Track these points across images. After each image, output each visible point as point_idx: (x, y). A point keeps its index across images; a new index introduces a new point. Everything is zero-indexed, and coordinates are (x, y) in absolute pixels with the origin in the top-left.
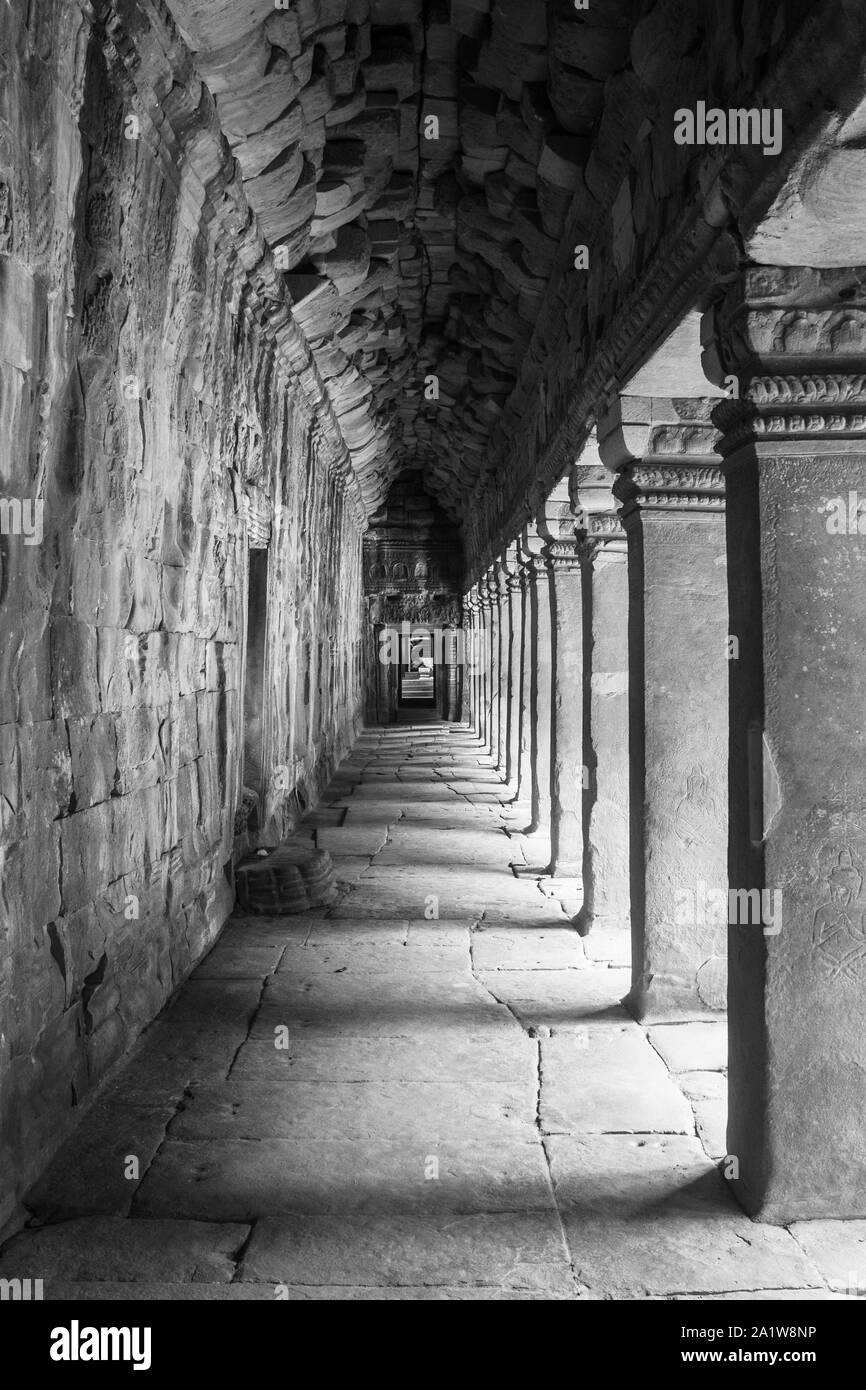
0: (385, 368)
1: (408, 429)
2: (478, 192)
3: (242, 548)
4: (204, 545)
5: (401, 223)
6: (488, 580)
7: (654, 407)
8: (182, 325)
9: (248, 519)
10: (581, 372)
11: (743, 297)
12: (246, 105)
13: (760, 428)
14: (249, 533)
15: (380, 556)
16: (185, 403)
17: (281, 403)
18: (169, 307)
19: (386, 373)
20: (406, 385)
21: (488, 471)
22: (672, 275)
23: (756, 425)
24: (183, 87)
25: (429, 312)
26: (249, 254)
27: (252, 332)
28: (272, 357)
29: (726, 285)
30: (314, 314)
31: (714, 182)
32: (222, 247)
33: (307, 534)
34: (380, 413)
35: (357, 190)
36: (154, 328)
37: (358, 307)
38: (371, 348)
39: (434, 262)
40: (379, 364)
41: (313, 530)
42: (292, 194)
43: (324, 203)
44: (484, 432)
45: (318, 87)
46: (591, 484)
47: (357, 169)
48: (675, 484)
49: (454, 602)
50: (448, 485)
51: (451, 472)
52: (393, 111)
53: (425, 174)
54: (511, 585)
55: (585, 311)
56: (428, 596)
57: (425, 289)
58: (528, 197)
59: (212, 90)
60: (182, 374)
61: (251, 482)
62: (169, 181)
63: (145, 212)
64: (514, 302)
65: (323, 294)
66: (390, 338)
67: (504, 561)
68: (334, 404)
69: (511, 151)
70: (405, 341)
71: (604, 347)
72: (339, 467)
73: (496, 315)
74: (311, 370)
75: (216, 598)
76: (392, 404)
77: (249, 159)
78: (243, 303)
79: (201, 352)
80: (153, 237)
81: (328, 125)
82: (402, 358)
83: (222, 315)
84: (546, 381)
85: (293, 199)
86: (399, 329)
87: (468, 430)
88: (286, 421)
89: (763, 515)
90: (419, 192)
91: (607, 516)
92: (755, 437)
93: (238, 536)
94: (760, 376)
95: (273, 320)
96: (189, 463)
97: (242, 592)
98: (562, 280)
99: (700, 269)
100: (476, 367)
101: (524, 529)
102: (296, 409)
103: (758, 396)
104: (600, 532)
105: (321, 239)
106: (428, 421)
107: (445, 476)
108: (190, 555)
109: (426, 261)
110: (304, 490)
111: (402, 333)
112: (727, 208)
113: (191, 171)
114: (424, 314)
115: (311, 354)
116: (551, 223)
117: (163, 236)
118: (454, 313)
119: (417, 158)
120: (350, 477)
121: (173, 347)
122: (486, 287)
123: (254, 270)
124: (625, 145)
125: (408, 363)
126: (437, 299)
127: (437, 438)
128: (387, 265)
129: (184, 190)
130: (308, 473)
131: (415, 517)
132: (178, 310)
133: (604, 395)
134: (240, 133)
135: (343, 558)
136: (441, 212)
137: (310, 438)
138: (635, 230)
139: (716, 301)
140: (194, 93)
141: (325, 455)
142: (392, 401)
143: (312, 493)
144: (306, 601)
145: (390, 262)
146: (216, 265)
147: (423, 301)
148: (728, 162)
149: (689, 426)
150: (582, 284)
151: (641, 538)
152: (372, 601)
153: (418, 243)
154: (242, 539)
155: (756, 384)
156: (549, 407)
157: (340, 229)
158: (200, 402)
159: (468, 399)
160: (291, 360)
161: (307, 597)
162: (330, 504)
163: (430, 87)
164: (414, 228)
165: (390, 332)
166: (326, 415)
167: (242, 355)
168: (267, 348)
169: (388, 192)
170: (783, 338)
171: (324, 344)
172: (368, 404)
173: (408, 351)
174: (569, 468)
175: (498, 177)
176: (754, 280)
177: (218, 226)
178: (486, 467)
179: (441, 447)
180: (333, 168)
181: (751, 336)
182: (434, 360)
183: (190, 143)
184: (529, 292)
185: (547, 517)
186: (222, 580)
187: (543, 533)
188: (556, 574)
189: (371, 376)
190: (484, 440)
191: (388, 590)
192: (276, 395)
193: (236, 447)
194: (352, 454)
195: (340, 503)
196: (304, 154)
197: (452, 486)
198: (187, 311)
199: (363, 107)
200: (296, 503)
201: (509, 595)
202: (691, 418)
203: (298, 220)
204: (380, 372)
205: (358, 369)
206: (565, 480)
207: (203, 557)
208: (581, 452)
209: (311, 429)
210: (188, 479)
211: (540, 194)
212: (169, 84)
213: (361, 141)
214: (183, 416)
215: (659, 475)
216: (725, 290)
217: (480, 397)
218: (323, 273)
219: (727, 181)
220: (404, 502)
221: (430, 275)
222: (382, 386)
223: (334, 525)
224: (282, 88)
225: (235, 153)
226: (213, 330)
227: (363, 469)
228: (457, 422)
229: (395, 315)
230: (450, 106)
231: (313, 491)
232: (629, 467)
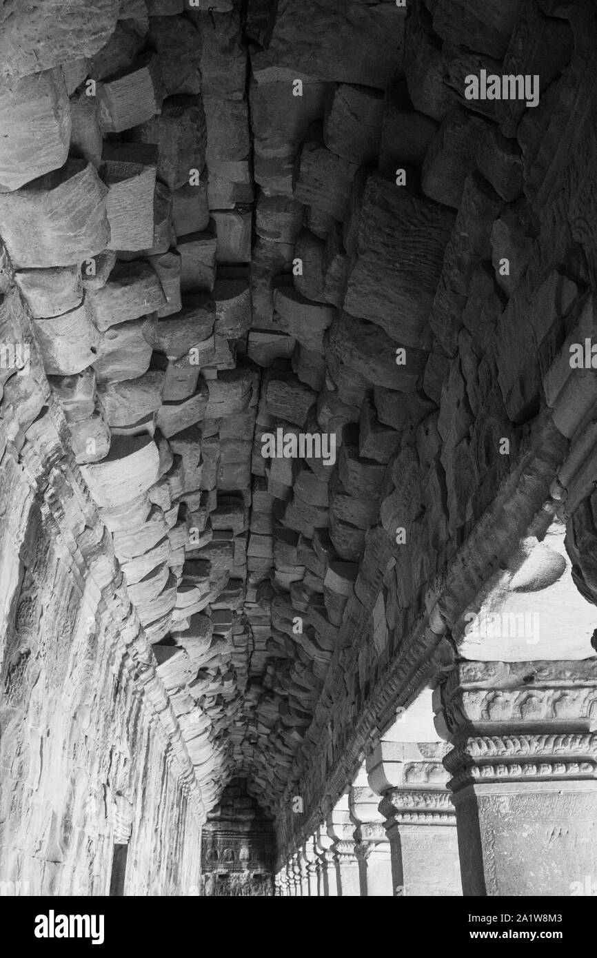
0: (221, 707)
1: (237, 749)
2: (285, 594)
3: (108, 845)
4: (80, 843)
5: (234, 612)
6: (293, 865)
7: (405, 749)
8: (77, 683)
9: (115, 822)
10: (355, 720)
11: (459, 682)
12: (133, 540)
13: (476, 774)
14: (115, 833)
15: (214, 843)
16: (74, 738)
17: (145, 734)
18: (69, 671)
19: (222, 710)
20: (237, 719)
21: (293, 782)
22: (412, 663)
23: (473, 772)
24: (92, 529)
25: (253, 669)
26: (129, 633)
27: (127, 685)
28: (141, 702)
29: (448, 672)
30: (172, 671)
31: (434, 607)
32: (110, 629)
33: (159, 830)
34: (217, 738)
35: (204, 591)
36: (57, 686)
37: (202, 666)
38: (212, 694)
39: (257, 636)
40: (217, 704)
41: (164, 826)
42: (160, 594)
43: (182, 599)
44: (291, 754)
45: (180, 529)
46: (364, 801)
47: (205, 578)
48: (422, 806)
49: (269, 881)
50: (265, 790)
51: (267, 780)
52: (230, 542)
53: (251, 581)
54: (309, 871)
55: (357, 678)
56: (249, 875)
57: (250, 654)
58: (318, 598)
59: (110, 530)
60: (74, 717)
61: (119, 794)
62: (77, 588)
63: (58, 608)
64: (310, 666)
65: (179, 659)
66: (225, 686)
67: (304, 852)
68: (184, 733)
69: (307, 569)
70: (236, 689)
71: (369, 705)
72: (185, 778)
73: (298, 673)
74: (168, 710)
75: (85, 885)
76: (226, 732)
77: (133, 572)
78: (122, 665)
79: (90, 701)
80: (62, 624)
81: (187, 550)
82: (233, 701)
83: (107, 675)
84: (332, 721)
85: (160, 597)
86: (231, 681)
87: (279, 751)
88: (148, 747)
89: (483, 838)
90: (246, 592)
91: (376, 824)
92: (473, 781)
93: (106, 835)
94: (474, 737)
95: (142, 677)
96: (73, 782)
97: (105, 879)
98: (341, 653)
99: (429, 660)
100: (284, 708)
101: (318, 829)
102: (156, 738)
103: (473, 751)
104: (372, 837)
105: (179, 623)
106: (251, 744)
107: (263, 783)
108: (68, 853)
109: (251, 635)
110: (159, 797)
111: (233, 683)
112: (444, 623)
113: (92, 581)
114: (249, 671)
115: (169, 699)
116: (334, 616)
117: (69, 623)
118: (270, 670)
119: (246, 571)
120: (194, 784)
121: (70, 699)
122: (291, 655)
123: (132, 643)
124: (380, 572)
125: (237, 704)
126: (258, 661)
127: (258, 756)
128: (224, 639)
129: (86, 593)
130: (163, 784)
131: (239, 814)
132: (76, 672)
133: (370, 739)
134: (129, 556)
135: (186, 846)
136: (261, 605)
137: (165, 758)
138: (388, 626)
139: (441, 682)
140: (98, 533)
141: (176, 770)
142: (226, 730)
143: (165, 799)
144: (155, 883)
145: (226, 637)
146: (105, 642)
147: (249, 664)
148: (442, 594)
149: (430, 763)
150: (355, 658)
151: (400, 846)
152: (207, 878)
153: (246, 623)
154: (109, 837)
155: (471, 743)
156: (334, 741)
157: (193, 616)
158: (86, 737)
159: (279, 730)
160: (154, 703)
161: (157, 879)
162: (178, 805)
163: (254, 528)
164: (243, 614)
165: (225, 683)
166: (178, 741)
167: (119, 702)
168: (138, 696)
169: (226, 592)
170: (488, 709)
171: (178, 691)
172: (208, 734)
173: (238, 695)
174: (348, 787)
175: (299, 585)
176: (465, 671)
177: (108, 615)
178: (292, 778)
179: (261, 763)
180: (189, 577)
181: (466, 709)
182: (256, 702)
183: (93, 563)
184: (319, 659)
185: (334, 822)
186: (91, 871)
187: (330, 833)
188: (341, 866)
189: (211, 713)
190: (290, 759)
191: (219, 870)
192: (142, 729)
193: (109, 769)
194: (195, 768)
195: (185, 804)
196: (170, 569)
197: (268, 791)
198: (82, 673)
199: (211, 539)
200: (152, 807)
201: (308, 878)
202: (431, 757)
203: (164, 611)
204: (218, 710)
205: (202, 708)
206: (346, 797)
207: (78, 854)
208: (356, 777)
209: (166, 752)
210: (72, 794)
211: (326, 598)
212: (82, 528)
213: (208, 561)
214: (72, 747)
215: (410, 798)
216: (447, 675)
217: (287, 728)
218: (179, 644)
219: (443, 607)
220: (233, 801)
221: (254, 645)
222: (219, 719)
223: (180, 821)
224: (157, 529)
225: (123, 569)
226: (99, 685)
227: (204, 778)
228: (272, 746)
229: (229, 671)
230: (268, 540)
231: (165, 796)
232: (389, 792)
